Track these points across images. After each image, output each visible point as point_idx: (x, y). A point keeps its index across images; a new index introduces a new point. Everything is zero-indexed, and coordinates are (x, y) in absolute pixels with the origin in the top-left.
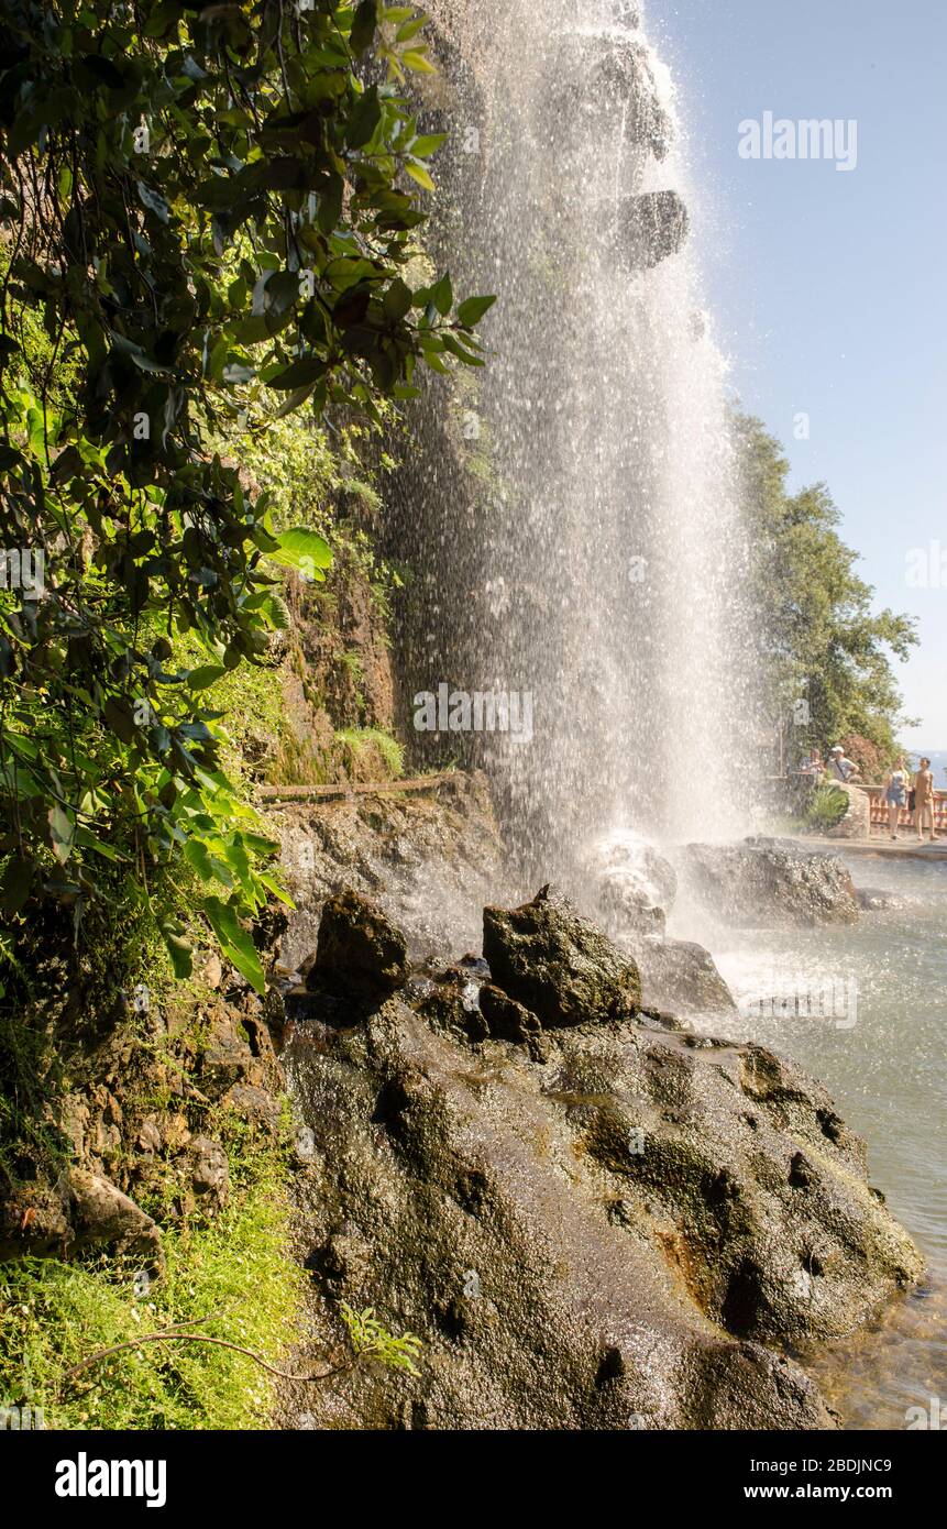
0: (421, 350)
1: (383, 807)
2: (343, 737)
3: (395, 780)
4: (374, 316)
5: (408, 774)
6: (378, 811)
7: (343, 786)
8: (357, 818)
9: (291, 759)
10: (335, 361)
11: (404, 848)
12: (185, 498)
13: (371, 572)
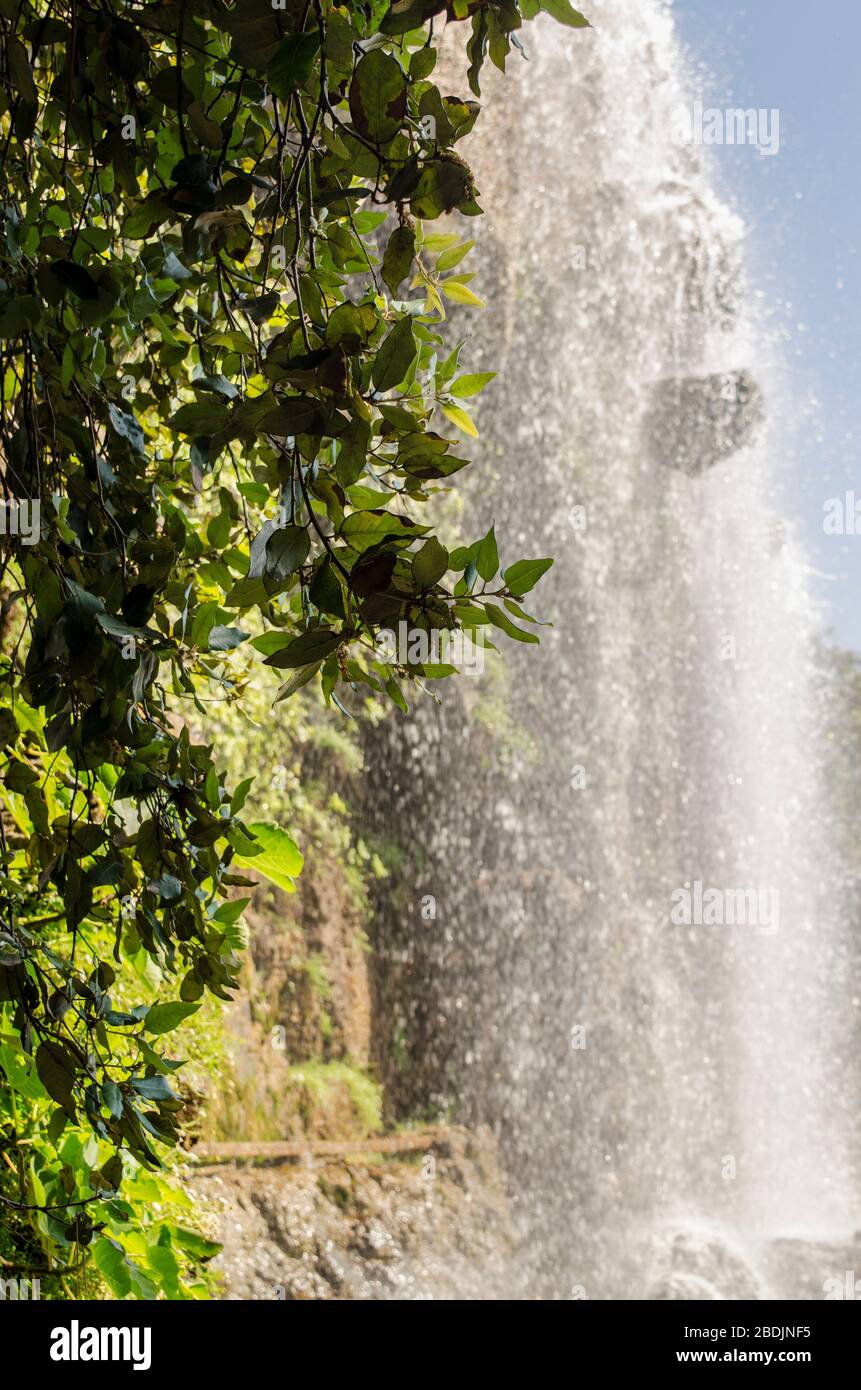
0: (459, 621)
1: (352, 1176)
2: (300, 1075)
3: (369, 1137)
4: (401, 581)
5: (389, 1129)
6: (345, 1182)
7: (298, 1145)
8: (316, 1191)
9: (228, 1104)
10: (350, 634)
11: (379, 1237)
12: (145, 783)
13: (344, 854)
